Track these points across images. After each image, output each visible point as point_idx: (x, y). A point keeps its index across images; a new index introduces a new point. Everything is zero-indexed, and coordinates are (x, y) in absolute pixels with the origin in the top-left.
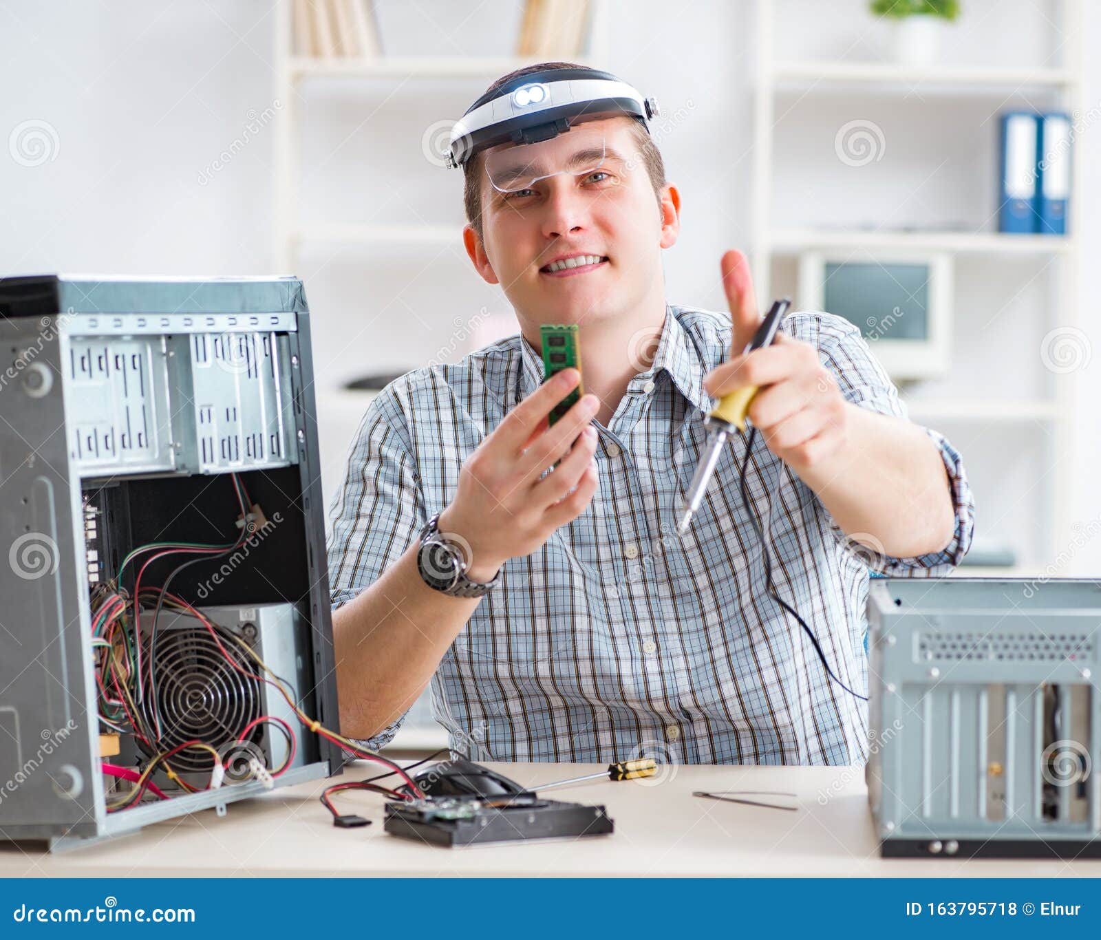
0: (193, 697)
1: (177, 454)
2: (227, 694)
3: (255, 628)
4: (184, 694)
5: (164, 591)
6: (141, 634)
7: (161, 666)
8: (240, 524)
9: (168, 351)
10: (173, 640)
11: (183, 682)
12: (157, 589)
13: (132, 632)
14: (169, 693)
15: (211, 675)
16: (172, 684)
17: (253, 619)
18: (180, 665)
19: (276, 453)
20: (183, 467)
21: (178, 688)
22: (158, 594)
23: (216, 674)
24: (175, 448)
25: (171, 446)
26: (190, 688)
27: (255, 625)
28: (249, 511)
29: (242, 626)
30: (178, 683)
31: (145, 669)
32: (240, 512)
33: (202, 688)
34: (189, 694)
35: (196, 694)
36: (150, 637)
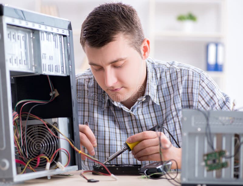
0: (38, 145)
1: (35, 68)
2: (48, 144)
3: (57, 124)
4: (35, 144)
5: (29, 113)
6: (22, 126)
7: (28, 136)
8: (51, 94)
9: (33, 37)
10: (32, 128)
11: (35, 141)
12: (27, 113)
13: (19, 126)
14: (30, 145)
15: (43, 139)
16: (31, 141)
17: (56, 121)
18: (34, 136)
19: (63, 72)
20: (37, 72)
21: (33, 143)
22: (27, 114)
23: (45, 138)
24: (35, 66)
25: (33, 66)
26: (36, 143)
27: (57, 123)
28: (53, 91)
29: (53, 123)
30: (33, 141)
31: (23, 136)
32: (51, 91)
33: (40, 142)
34: (36, 144)
35: (38, 144)
36: (25, 127)
